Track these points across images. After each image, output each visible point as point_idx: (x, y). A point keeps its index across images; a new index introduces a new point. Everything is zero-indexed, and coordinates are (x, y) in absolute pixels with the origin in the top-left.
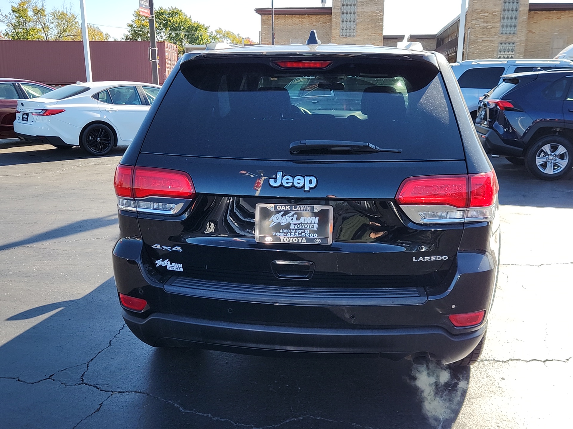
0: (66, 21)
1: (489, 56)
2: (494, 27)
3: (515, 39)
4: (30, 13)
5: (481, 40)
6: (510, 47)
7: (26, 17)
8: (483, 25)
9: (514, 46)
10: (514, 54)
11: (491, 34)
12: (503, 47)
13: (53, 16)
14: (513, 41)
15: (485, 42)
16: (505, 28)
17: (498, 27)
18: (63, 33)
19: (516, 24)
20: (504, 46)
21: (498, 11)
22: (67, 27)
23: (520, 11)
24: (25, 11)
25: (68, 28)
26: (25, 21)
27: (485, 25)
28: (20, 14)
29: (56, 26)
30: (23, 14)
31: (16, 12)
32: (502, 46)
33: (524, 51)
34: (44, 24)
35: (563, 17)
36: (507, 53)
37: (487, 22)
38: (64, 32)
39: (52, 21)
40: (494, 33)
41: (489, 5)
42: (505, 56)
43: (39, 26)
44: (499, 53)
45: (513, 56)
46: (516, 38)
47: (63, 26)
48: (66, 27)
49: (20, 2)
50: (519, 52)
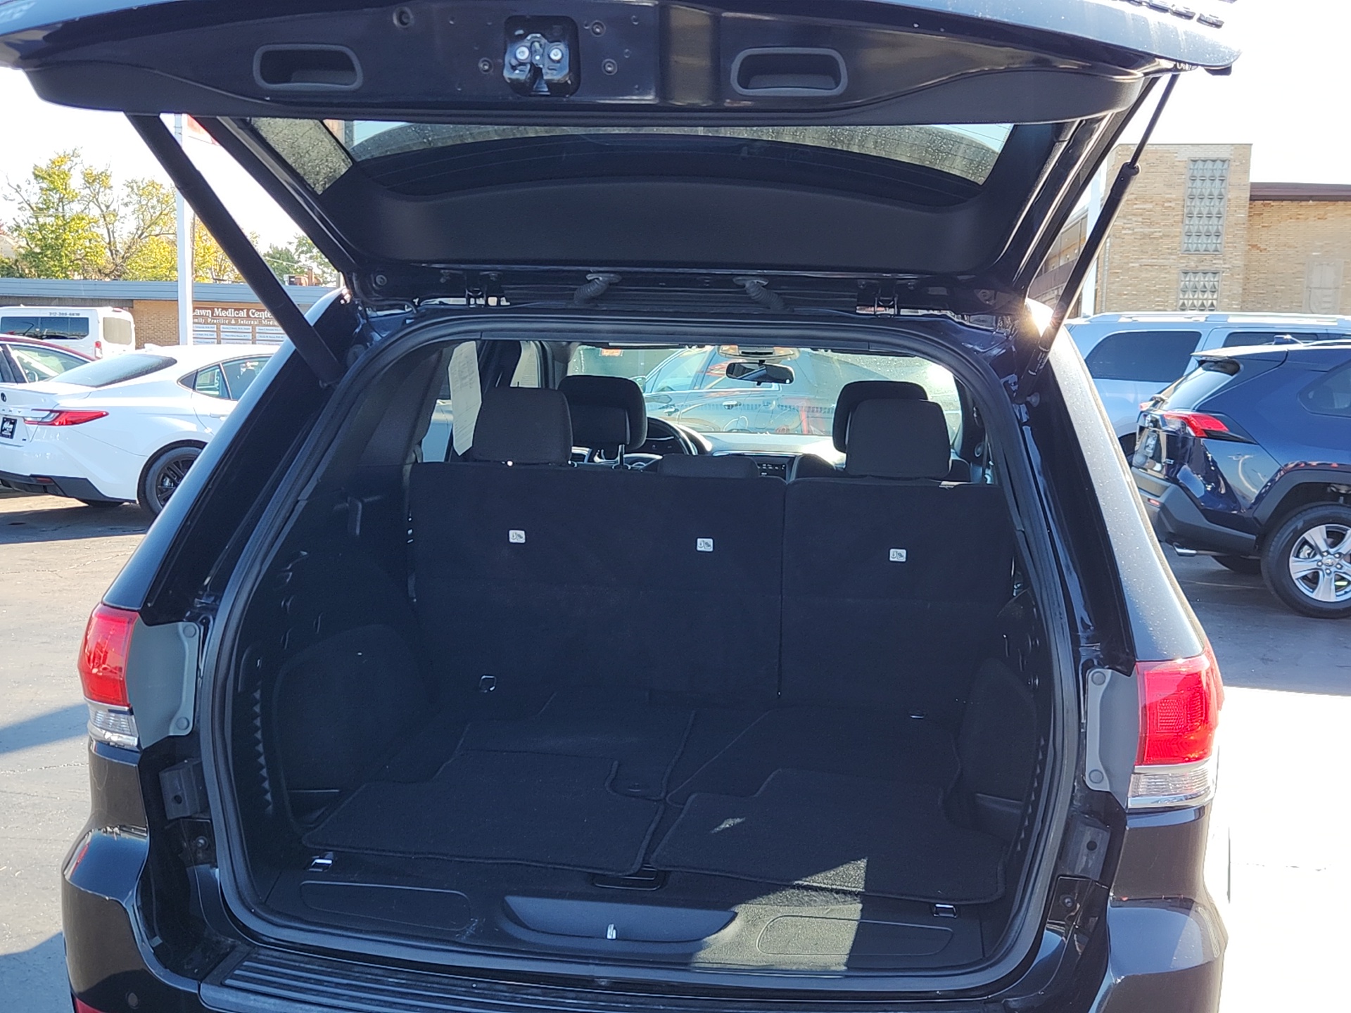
0: (158, 201)
1: (1158, 301)
2: (1168, 236)
3: (1218, 264)
4: (76, 182)
5: (1137, 265)
6: (1209, 280)
7: (66, 189)
8: (1141, 230)
9: (1216, 279)
10: (1216, 299)
11: (1160, 251)
12: (1189, 281)
13: (130, 189)
14: (1213, 269)
15: (1146, 269)
16: (1194, 239)
17: (1177, 236)
18: (149, 227)
19: (1220, 230)
20: (1193, 279)
21: (1175, 200)
22: (161, 214)
23: (1229, 200)
24: (65, 175)
25: (162, 217)
26: (61, 200)
27: (1147, 230)
28: (52, 182)
29: (134, 212)
30: (58, 183)
31: (43, 178)
32: (1187, 279)
33: (1241, 292)
34: (108, 207)
35: (1333, 217)
36: (1201, 296)
37: (1151, 224)
38: (153, 226)
39: (127, 200)
40: (1168, 248)
41: (1156, 185)
42: (1195, 302)
43: (95, 212)
44: (1181, 296)
45: (1215, 302)
46: (1221, 262)
47: (152, 211)
48: (158, 213)
49: (54, 157)
50: (1228, 293)
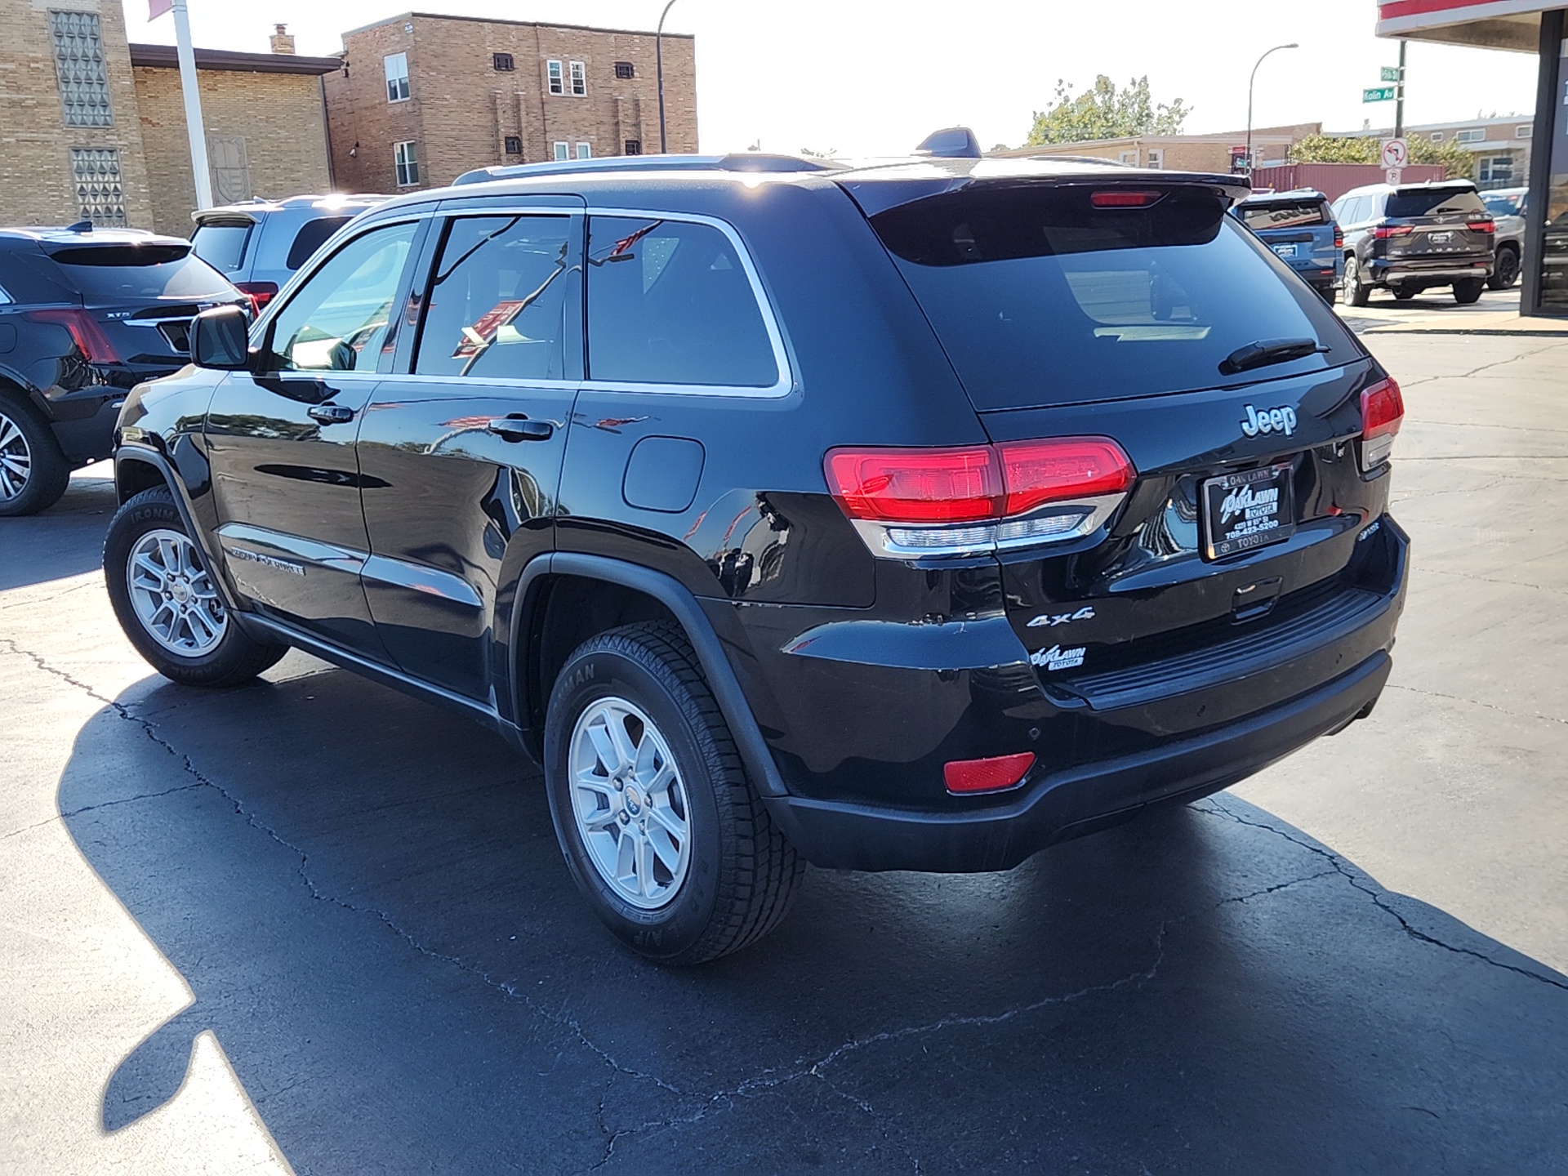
1: (50, 185)
2: (45, 104)
3: (113, 140)
5: (13, 140)
6: (106, 160)
8: (8, 96)
9: (114, 158)
11: (39, 123)
12: (83, 160)
14: (107, 145)
15: (26, 146)
16: (76, 109)
17: (56, 106)
19: (107, 100)
20: (86, 158)
21: (42, 60)
23: (108, 64)
27: (15, 97)
32: (80, 158)
33: (145, 173)
35: (223, 88)
36: (100, 179)
37: (19, 89)
40: (48, 120)
41: (12, 41)
42: (96, 186)
44: (78, 179)
45: (119, 186)
46: (116, 137)
50: (132, 175)
